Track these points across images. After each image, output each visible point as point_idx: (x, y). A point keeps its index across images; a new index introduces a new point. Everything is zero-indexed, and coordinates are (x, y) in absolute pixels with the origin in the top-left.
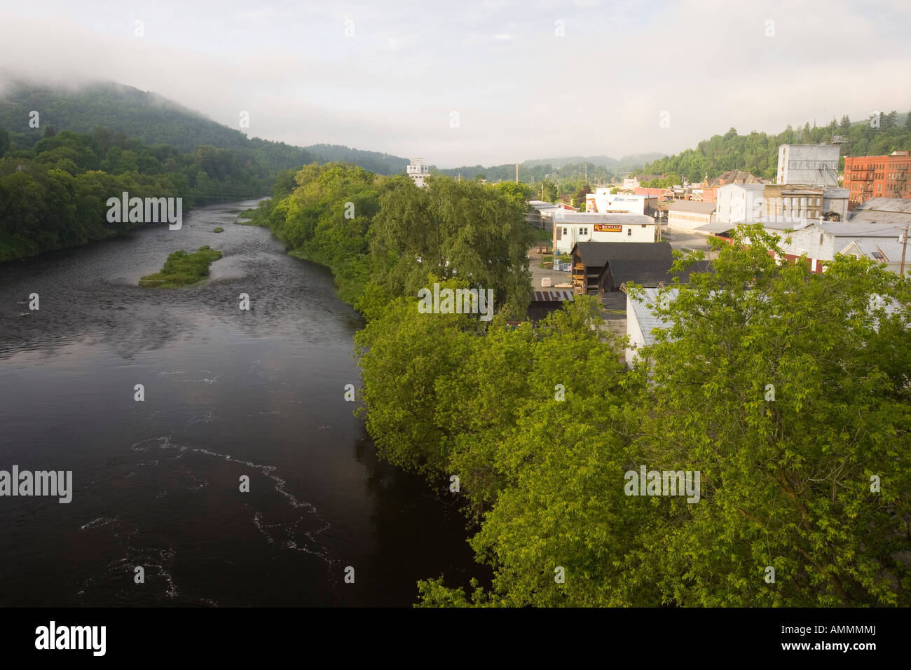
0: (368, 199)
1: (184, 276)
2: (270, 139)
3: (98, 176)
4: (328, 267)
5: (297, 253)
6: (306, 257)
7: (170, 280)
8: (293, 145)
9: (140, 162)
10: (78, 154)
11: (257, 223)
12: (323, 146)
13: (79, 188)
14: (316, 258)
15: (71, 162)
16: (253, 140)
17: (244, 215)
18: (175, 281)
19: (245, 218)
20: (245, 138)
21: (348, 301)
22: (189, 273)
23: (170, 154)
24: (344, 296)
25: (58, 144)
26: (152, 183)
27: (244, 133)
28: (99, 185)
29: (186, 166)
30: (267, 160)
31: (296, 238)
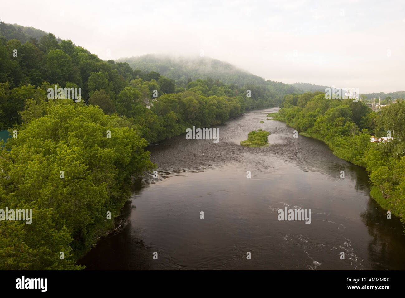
0: (345, 109)
1: (258, 142)
2: (275, 81)
3: (214, 98)
4: (322, 141)
5: (304, 134)
6: (309, 136)
7: (254, 144)
8: (286, 83)
9: (225, 92)
10: (203, 88)
11: (278, 119)
12: (299, 83)
13: (208, 103)
14: (315, 136)
15: (201, 92)
16: (268, 81)
17: (270, 116)
18: (256, 144)
19: (270, 117)
20: (264, 80)
21: (342, 158)
22: (261, 141)
23: (235, 88)
24: (339, 155)
25: (196, 85)
26: (231, 100)
27: (264, 78)
28: (215, 102)
29: (241, 93)
30: (274, 90)
31: (304, 127)
